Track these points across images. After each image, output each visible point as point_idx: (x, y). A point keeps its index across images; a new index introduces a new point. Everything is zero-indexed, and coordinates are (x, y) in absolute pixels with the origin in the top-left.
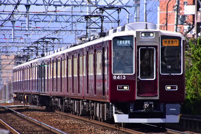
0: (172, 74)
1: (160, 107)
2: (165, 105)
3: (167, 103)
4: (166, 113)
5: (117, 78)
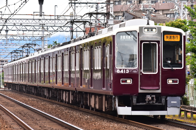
4: (168, 106)
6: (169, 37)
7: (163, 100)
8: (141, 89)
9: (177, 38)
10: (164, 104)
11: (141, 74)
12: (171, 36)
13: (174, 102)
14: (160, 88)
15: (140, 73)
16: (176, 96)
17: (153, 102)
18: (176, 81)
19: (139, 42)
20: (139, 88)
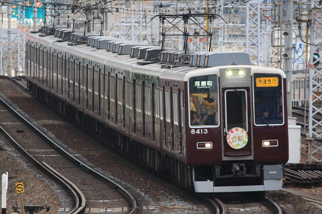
0: (270, 125)
1: (255, 170)
3: (264, 165)
5: (197, 132)
6: (263, 81)
7: (258, 169)
8: (225, 155)
9: (274, 82)
10: (259, 175)
12: (265, 80)
13: (273, 172)
14: (253, 154)
15: (224, 133)
16: (276, 164)
17: (242, 173)
18: (275, 142)
19: (221, 90)
20: (223, 155)
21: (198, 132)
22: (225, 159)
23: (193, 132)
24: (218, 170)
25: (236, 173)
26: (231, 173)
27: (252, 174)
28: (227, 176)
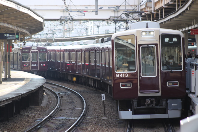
2: (167, 101)
3: (169, 99)
7: (164, 102)
11: (140, 78)
13: (175, 105)
17: (153, 106)
21: (121, 76)
22: (140, 95)
23: (117, 76)
24: (135, 103)
25: (148, 106)
26: (145, 105)
27: (160, 106)
28: (142, 107)
